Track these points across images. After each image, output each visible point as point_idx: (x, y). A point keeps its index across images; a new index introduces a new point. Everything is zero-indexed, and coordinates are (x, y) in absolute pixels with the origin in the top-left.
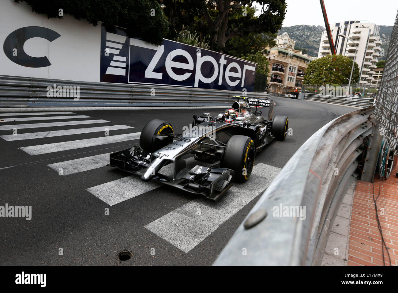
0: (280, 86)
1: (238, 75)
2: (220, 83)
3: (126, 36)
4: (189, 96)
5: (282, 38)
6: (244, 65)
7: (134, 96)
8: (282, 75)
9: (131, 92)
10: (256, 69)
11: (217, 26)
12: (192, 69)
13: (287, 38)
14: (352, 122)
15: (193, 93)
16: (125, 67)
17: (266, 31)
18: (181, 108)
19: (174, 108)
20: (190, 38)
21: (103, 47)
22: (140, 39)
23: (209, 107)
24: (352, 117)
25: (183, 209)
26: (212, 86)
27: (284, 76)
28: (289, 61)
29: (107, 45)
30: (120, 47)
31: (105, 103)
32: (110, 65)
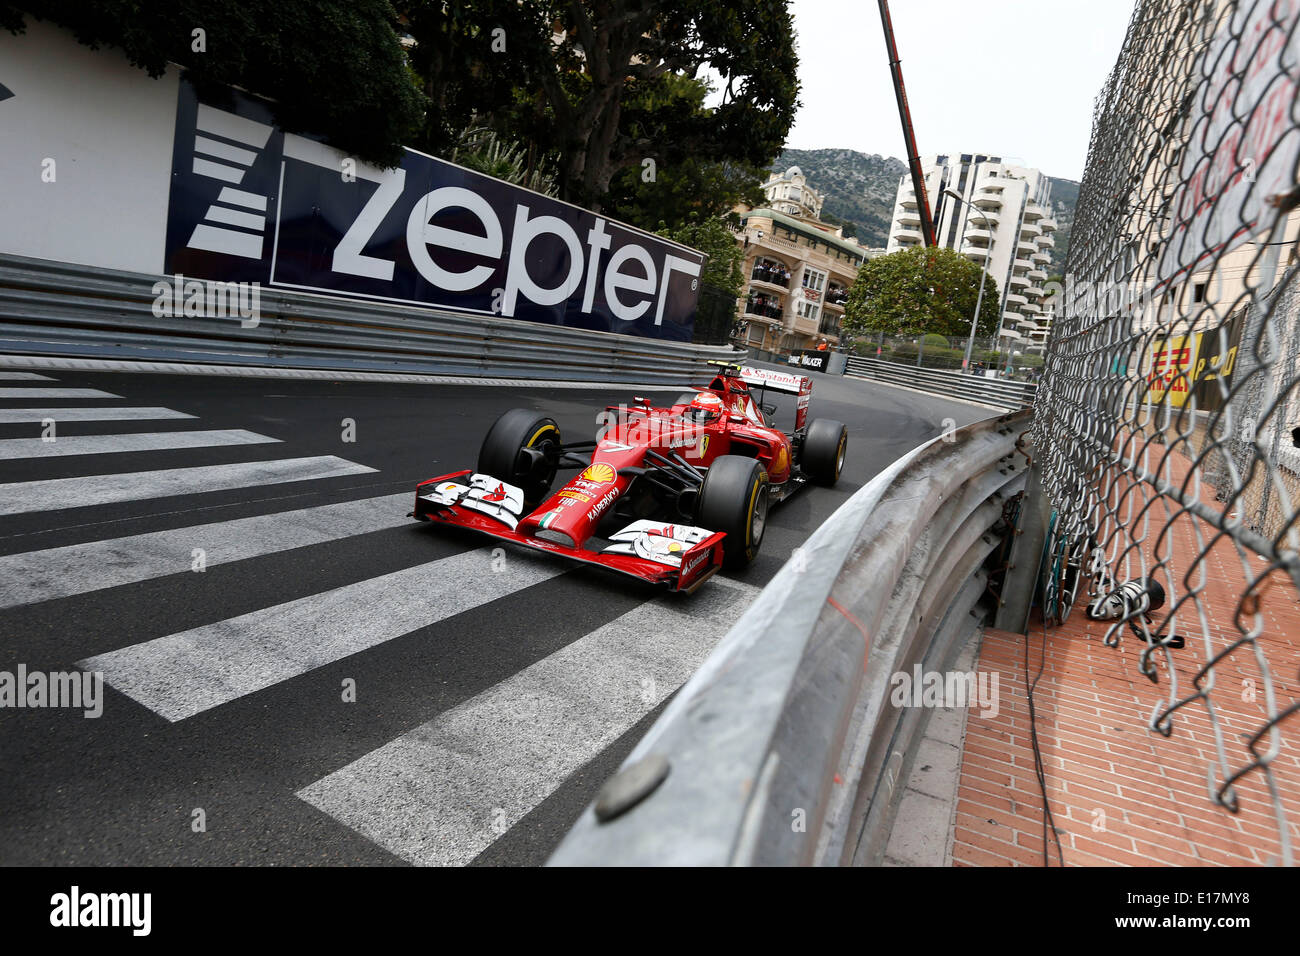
0: (776, 328)
1: (647, 286)
2: (587, 307)
3: (272, 125)
4: (484, 342)
5: (784, 183)
6: (667, 255)
7: (289, 332)
8: (781, 294)
9: (280, 316)
10: (704, 271)
11: (585, 125)
12: (498, 255)
13: (800, 183)
14: (973, 452)
15: (498, 333)
16: (262, 229)
17: (737, 156)
18: (454, 380)
19: (430, 380)
20: (497, 153)
21: (183, 154)
22: (322, 142)
23: (549, 383)
24: (972, 439)
25: (440, 727)
26: (559, 315)
27: (789, 298)
28: (802, 252)
29: (198, 149)
30: (249, 159)
31: (176, 349)
32: (206, 218)
